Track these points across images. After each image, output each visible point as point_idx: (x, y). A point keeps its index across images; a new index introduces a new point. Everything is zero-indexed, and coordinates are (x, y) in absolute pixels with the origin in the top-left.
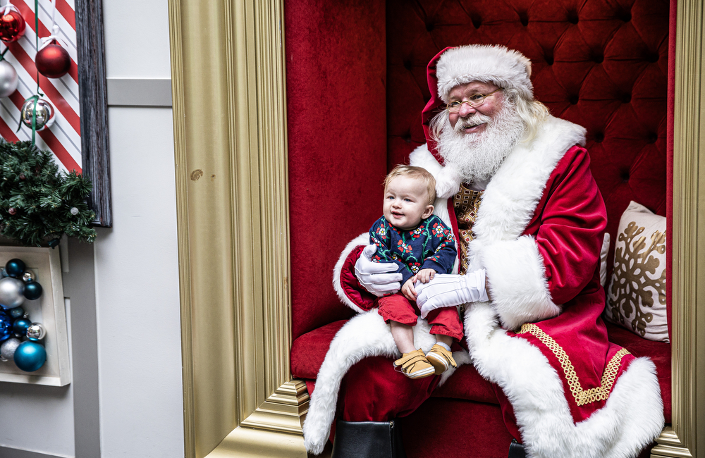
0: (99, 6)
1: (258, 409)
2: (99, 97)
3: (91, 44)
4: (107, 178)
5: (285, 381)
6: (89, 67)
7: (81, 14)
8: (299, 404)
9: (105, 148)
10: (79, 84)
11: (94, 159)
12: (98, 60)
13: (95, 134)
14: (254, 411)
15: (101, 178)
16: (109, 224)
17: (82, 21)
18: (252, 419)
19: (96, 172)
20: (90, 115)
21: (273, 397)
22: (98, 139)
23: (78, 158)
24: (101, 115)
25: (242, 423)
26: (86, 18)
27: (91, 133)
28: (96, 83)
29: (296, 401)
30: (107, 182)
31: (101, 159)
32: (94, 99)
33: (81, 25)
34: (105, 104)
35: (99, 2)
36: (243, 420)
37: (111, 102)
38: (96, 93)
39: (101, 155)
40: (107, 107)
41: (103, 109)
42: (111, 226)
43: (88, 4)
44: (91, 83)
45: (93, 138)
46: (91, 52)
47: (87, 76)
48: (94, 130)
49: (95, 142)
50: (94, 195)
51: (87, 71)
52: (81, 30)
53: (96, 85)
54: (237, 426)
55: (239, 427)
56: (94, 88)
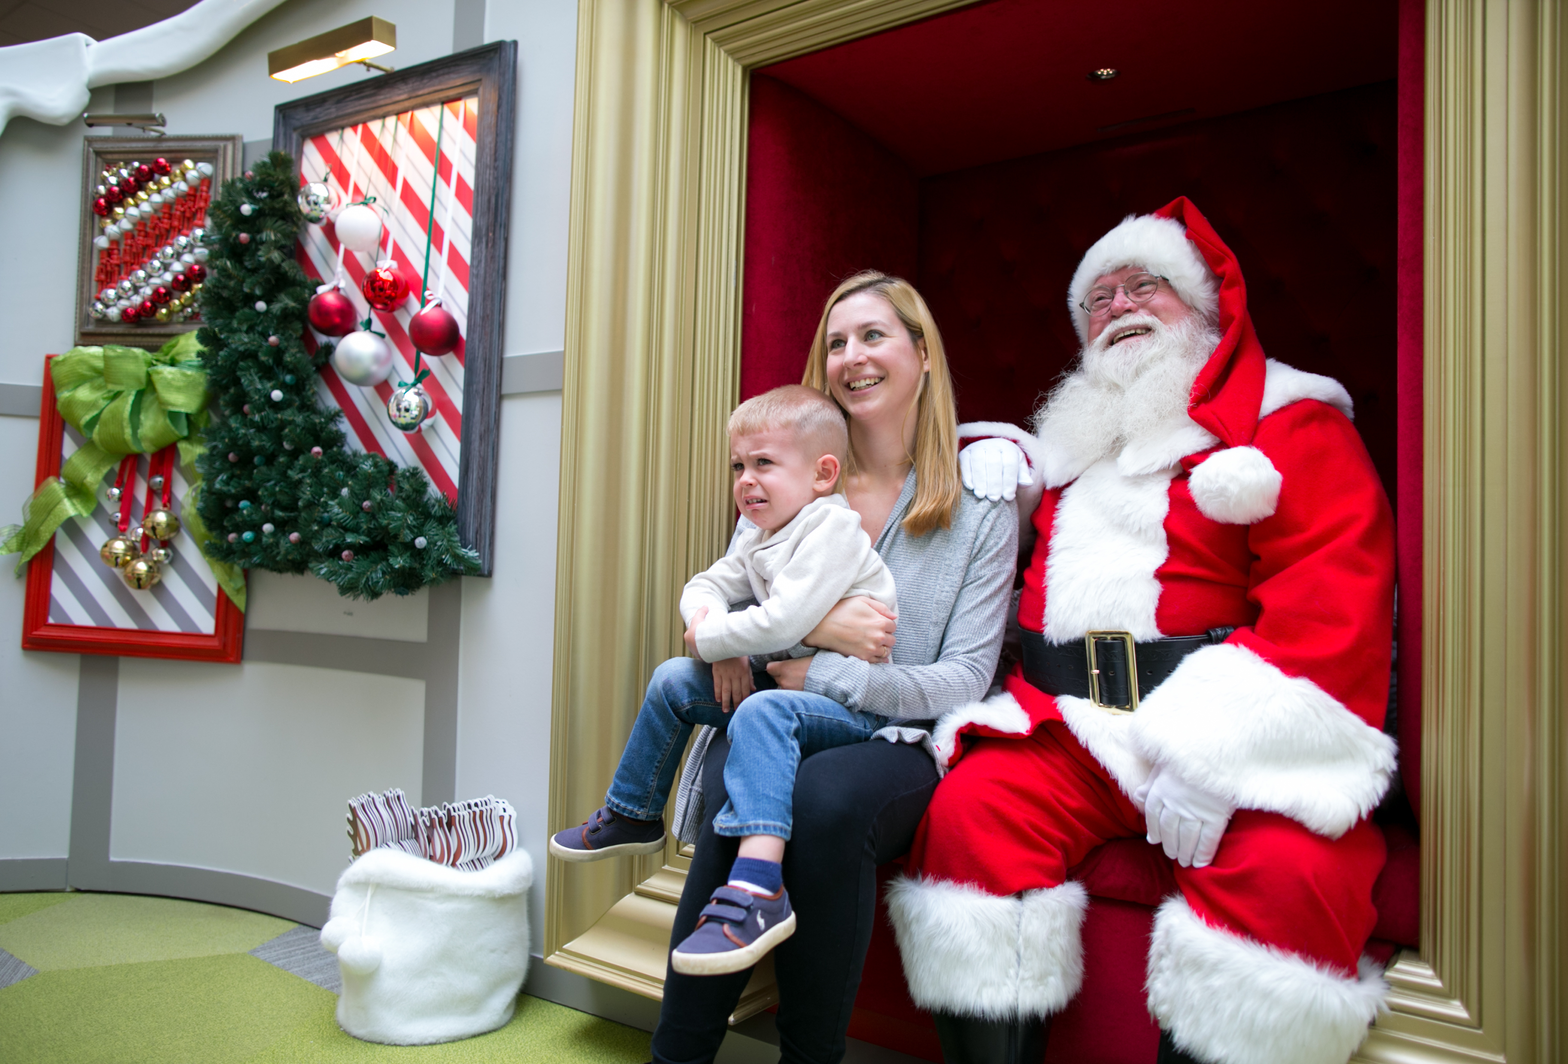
0: (502, 255)
1: (665, 867)
2: (489, 383)
3: (484, 309)
4: (489, 503)
6: (480, 341)
7: (477, 266)
9: (490, 458)
10: (465, 367)
11: (474, 475)
12: (492, 332)
13: (478, 438)
15: (480, 501)
16: (486, 573)
17: (477, 276)
18: (654, 882)
19: (474, 494)
20: (474, 409)
22: (481, 444)
23: (453, 473)
24: (489, 409)
25: (639, 886)
26: (482, 272)
27: (474, 436)
28: (488, 363)
30: (489, 509)
31: (483, 474)
32: (481, 387)
33: (475, 283)
34: (497, 394)
35: (502, 250)
36: (640, 883)
37: (505, 390)
38: (484, 377)
39: (483, 468)
40: (501, 398)
41: (494, 401)
42: (490, 574)
43: (487, 252)
44: (479, 364)
45: (476, 444)
46: (483, 319)
47: (477, 355)
48: (478, 432)
49: (477, 449)
50: (469, 527)
51: (477, 347)
52: (475, 291)
53: (485, 366)
54: (630, 892)
55: (633, 893)
56: (482, 370)
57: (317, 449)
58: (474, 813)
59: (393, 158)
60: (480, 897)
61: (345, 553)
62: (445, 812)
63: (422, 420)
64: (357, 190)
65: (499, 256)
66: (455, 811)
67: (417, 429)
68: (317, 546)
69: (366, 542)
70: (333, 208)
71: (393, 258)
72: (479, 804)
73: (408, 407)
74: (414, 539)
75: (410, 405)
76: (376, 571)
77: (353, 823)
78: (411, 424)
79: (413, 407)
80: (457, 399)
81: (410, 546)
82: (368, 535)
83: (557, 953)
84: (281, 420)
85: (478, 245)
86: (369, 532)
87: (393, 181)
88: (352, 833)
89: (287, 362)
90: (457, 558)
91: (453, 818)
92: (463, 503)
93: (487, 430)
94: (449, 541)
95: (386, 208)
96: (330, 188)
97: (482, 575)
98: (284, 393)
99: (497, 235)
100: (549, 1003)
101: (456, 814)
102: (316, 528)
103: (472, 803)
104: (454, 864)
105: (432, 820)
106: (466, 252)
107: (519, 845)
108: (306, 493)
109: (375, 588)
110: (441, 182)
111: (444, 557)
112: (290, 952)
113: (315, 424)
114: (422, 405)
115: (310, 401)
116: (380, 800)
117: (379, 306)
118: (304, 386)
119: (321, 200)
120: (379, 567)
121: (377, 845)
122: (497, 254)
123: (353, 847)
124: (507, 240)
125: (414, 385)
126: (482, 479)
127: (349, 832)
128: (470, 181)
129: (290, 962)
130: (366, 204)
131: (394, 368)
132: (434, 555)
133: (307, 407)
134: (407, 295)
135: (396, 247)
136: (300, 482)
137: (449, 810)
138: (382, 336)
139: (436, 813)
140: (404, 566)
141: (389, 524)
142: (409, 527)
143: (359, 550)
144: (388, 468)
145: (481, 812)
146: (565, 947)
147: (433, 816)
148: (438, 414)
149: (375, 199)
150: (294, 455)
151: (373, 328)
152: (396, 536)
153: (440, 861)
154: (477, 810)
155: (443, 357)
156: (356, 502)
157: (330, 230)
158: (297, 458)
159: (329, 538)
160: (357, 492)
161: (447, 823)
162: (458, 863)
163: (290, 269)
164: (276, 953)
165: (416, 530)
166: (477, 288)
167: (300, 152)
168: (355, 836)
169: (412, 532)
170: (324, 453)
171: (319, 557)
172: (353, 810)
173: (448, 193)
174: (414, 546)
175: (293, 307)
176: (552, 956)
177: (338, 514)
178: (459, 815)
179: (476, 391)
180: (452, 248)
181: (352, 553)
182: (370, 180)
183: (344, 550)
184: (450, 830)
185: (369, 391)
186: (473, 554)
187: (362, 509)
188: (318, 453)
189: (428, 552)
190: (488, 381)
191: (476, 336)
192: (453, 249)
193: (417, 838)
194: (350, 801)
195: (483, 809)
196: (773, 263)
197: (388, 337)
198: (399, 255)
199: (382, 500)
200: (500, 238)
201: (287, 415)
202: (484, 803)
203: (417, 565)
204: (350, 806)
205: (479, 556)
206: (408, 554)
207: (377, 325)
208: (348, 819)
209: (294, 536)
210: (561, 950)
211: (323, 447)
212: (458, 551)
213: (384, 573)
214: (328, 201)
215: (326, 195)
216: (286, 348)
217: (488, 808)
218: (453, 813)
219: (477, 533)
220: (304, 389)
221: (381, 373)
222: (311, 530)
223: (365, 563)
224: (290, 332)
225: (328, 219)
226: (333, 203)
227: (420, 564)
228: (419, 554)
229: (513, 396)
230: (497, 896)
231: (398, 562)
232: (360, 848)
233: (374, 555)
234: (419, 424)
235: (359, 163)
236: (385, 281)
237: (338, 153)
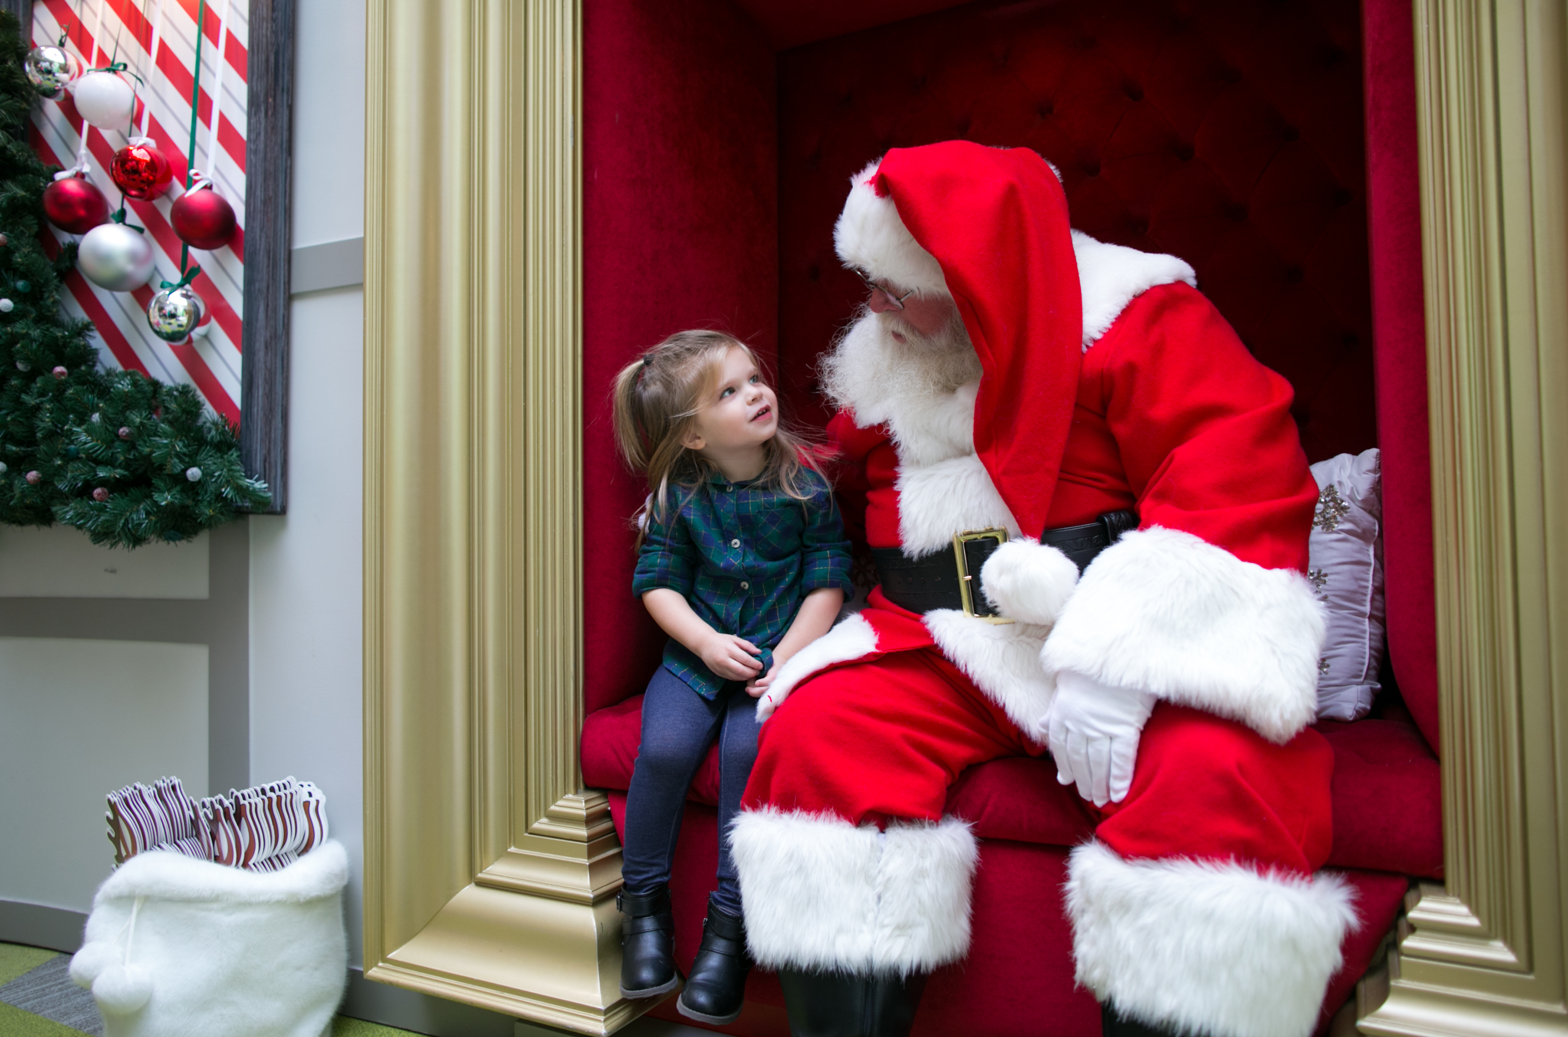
0: (285, 126)
1: (512, 849)
2: (274, 279)
3: (266, 190)
4: (280, 425)
5: (565, 793)
6: (261, 230)
7: (255, 141)
8: (590, 838)
9: (279, 370)
10: (244, 263)
11: (260, 392)
12: (276, 217)
13: (263, 347)
14: (503, 854)
15: (268, 421)
16: (279, 509)
17: (256, 152)
18: (498, 870)
19: (261, 414)
20: (258, 313)
21: (542, 824)
22: (266, 354)
23: (234, 391)
24: (275, 311)
25: (480, 875)
26: (262, 147)
27: (257, 345)
28: (272, 256)
29: (582, 832)
30: (279, 432)
31: (271, 390)
32: (264, 284)
33: (254, 161)
34: (285, 293)
35: (286, 119)
36: (481, 872)
37: (295, 289)
38: (268, 273)
39: (270, 383)
40: (290, 298)
41: (281, 302)
42: (284, 511)
43: (266, 122)
44: (262, 259)
45: (261, 355)
46: (265, 203)
47: (258, 247)
48: (262, 339)
49: (262, 360)
50: (256, 454)
51: (258, 238)
52: (253, 169)
53: (269, 258)
54: (470, 883)
55: (473, 884)
56: (265, 265)
57: (59, 369)
58: (270, 799)
59: (145, 16)
60: (280, 903)
61: (98, 491)
62: (233, 801)
63: (193, 328)
64: (102, 55)
65: (282, 127)
66: (244, 799)
67: (186, 339)
68: (62, 486)
69: (124, 475)
70: (72, 79)
71: (149, 136)
72: (276, 788)
73: (173, 311)
74: (184, 471)
75: (176, 309)
76: (138, 511)
77: (114, 823)
78: (179, 332)
79: (180, 311)
80: (236, 303)
81: (180, 479)
82: (126, 469)
83: (380, 964)
84: (12, 334)
85: (255, 114)
86: (127, 465)
87: (146, 43)
88: (113, 835)
89: (18, 263)
90: (243, 491)
91: (242, 807)
92: (248, 427)
93: (274, 336)
94: (229, 470)
95: (139, 76)
96: (68, 54)
97: (273, 513)
98: (15, 303)
99: (279, 101)
100: (374, 1025)
101: (246, 803)
102: (59, 462)
103: (267, 787)
104: (245, 865)
105: (215, 812)
106: (240, 124)
107: (331, 835)
108: (45, 420)
109: (137, 532)
110: (206, 42)
111: (223, 490)
112: (43, 990)
113: (56, 338)
114: (192, 309)
115: (49, 311)
116: (148, 792)
117: (134, 193)
118: (42, 293)
119: (55, 68)
120: (141, 506)
121: (145, 848)
122: (280, 124)
123: (116, 853)
124: (291, 109)
125: (181, 286)
126: (269, 395)
127: (109, 834)
128: (243, 39)
129: (42, 1002)
130: (115, 72)
131: (156, 269)
132: (212, 488)
133: (46, 319)
134: (171, 179)
135: (153, 121)
136: (38, 408)
137: (237, 797)
138: (140, 231)
139: (221, 802)
140: (172, 503)
141: (152, 452)
142: (178, 455)
143: (115, 486)
144: (152, 388)
145: (279, 797)
146: (390, 956)
147: (217, 806)
148: (213, 321)
149: (125, 66)
150: (30, 377)
151: (128, 221)
152: (161, 467)
153: (228, 862)
154: (274, 796)
155: (216, 252)
156: (110, 428)
157: (69, 107)
158: (34, 381)
159: (76, 474)
160: (111, 416)
161: (234, 815)
162: (251, 863)
163: (18, 152)
164: (24, 993)
165: (187, 459)
166: (256, 167)
167: (30, 17)
168: (117, 839)
169: (182, 461)
170: (70, 374)
171: (64, 498)
172: (113, 807)
173: (216, 56)
174: (186, 479)
175: (22, 197)
176: (374, 969)
177: (86, 443)
178: (250, 804)
179: (259, 290)
180: (223, 119)
181: (106, 490)
182: (117, 43)
183: (95, 488)
184: (239, 824)
185: (125, 297)
186: (260, 485)
187: (117, 436)
188: (62, 373)
189: (203, 486)
190: (273, 277)
191: (257, 225)
192: (224, 121)
193: (198, 835)
194: (109, 796)
195: (282, 794)
196: (617, 121)
197: (147, 232)
198: (156, 131)
199: (141, 422)
200: (283, 106)
201: (19, 327)
202: (282, 787)
203: (189, 502)
204: (109, 801)
205: (269, 488)
206: (178, 488)
207: (133, 217)
208: (108, 818)
209: (32, 475)
210: (385, 960)
211: (67, 368)
212: (240, 482)
213: (148, 514)
214: (65, 69)
215: (62, 61)
216: (17, 249)
217: (288, 792)
218: (242, 802)
219: (265, 461)
220: (42, 298)
221: (141, 274)
222: (53, 466)
223: (122, 502)
224: (22, 228)
225: (66, 90)
226: (71, 73)
227: (194, 500)
228: (193, 489)
229: (305, 295)
230: (302, 900)
231: (165, 499)
232: (124, 853)
233: (134, 492)
234: (189, 333)
235: (103, 25)
236: (138, 161)
237: (77, 12)
